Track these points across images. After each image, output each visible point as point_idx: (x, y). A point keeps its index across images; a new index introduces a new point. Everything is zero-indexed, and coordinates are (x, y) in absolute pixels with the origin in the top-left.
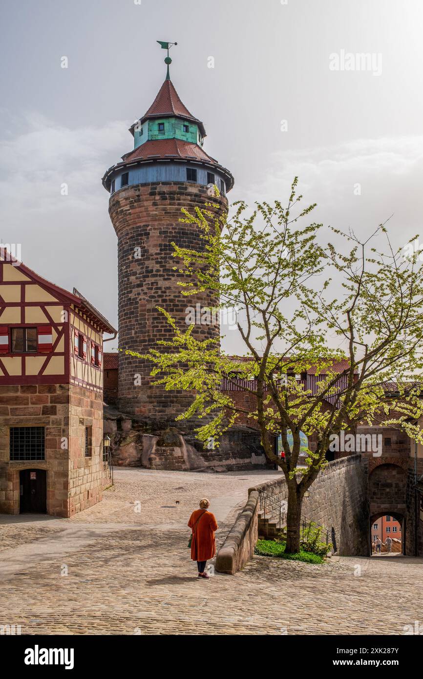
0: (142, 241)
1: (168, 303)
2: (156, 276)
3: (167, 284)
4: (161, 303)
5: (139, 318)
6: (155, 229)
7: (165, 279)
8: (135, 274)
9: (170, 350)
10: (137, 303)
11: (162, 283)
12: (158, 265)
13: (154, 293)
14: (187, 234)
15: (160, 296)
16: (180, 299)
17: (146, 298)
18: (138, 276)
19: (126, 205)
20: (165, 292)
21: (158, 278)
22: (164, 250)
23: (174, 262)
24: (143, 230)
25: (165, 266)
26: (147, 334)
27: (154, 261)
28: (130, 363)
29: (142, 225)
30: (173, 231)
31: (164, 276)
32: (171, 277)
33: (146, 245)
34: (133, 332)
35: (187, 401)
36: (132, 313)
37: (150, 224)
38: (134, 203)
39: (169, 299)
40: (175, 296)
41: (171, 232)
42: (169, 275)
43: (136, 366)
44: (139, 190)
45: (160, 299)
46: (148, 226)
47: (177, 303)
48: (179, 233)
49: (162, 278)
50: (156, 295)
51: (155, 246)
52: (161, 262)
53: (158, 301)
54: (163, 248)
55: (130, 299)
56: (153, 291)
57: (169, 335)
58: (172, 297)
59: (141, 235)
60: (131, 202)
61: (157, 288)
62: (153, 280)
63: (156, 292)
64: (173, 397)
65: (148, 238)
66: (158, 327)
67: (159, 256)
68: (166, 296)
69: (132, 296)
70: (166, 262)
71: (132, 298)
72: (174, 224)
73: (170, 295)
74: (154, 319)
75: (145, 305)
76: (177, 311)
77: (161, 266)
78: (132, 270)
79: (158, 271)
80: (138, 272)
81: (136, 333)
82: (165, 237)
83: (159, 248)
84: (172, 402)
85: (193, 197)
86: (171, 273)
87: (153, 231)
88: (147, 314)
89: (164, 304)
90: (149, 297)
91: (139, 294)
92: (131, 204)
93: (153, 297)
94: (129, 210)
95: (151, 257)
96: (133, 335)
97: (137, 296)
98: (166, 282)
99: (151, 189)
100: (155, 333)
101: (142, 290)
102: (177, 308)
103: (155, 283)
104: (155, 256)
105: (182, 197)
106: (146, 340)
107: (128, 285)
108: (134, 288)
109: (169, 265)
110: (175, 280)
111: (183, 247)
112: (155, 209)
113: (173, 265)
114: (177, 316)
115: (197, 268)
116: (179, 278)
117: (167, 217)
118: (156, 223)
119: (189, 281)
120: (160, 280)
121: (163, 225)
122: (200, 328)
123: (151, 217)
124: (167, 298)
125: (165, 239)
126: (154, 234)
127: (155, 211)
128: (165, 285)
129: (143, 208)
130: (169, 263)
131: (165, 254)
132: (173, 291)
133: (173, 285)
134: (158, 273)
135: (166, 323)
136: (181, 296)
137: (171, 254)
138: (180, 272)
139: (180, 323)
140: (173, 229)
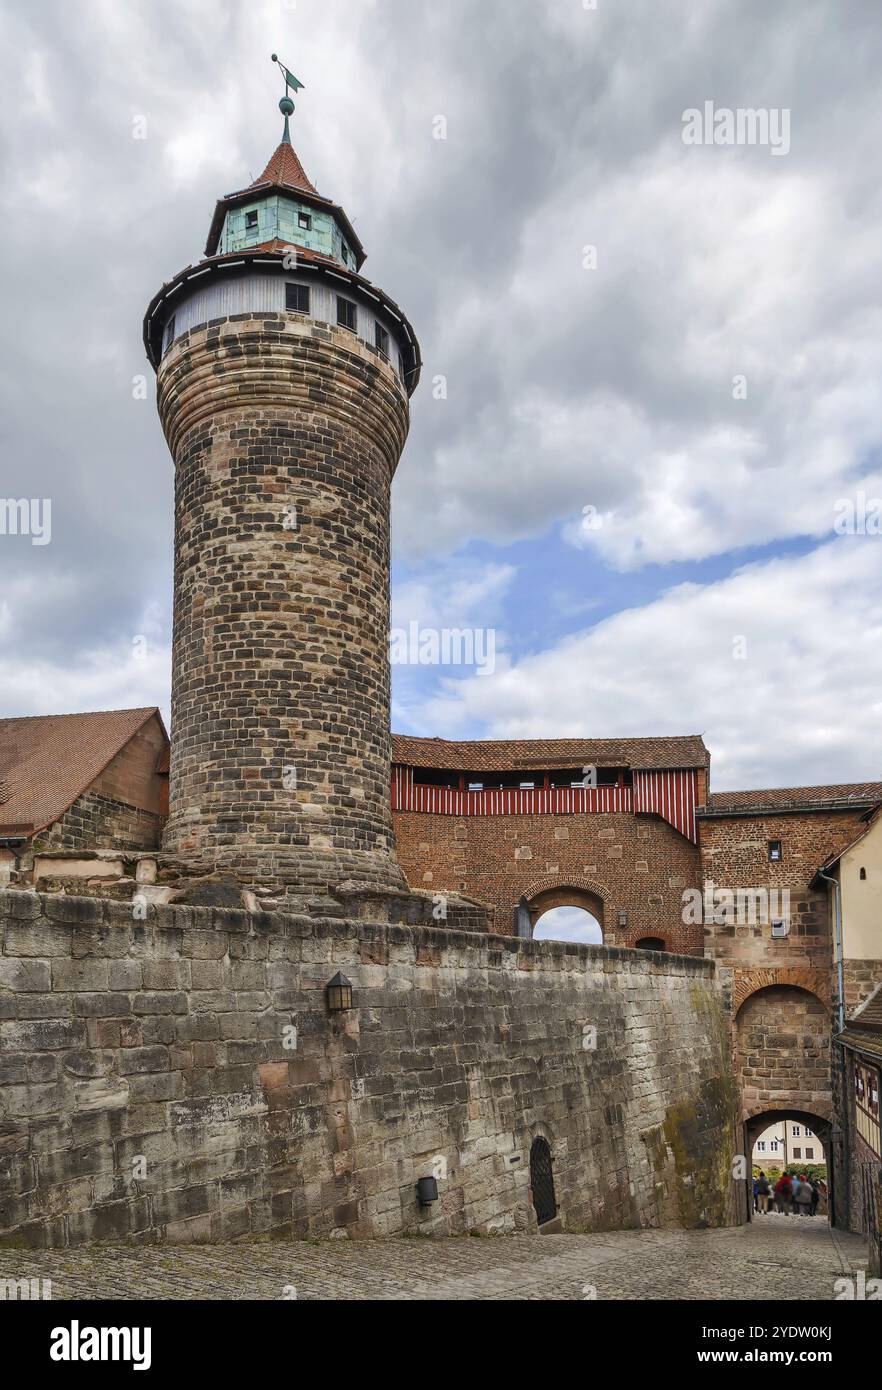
0: (200, 461)
1: (246, 591)
2: (222, 532)
3: (244, 547)
4: (232, 593)
6: (223, 428)
7: (240, 539)
11: (236, 548)
12: (227, 509)
13: (219, 571)
14: (291, 435)
15: (230, 578)
16: (272, 581)
17: (204, 585)
20: (240, 567)
21: (228, 537)
22: (240, 472)
23: (259, 497)
24: (203, 436)
25: (240, 509)
27: (219, 502)
29: (200, 426)
30: (260, 429)
31: (237, 530)
32: (252, 532)
33: (206, 468)
37: (214, 417)
39: (249, 582)
40: (262, 576)
41: (254, 432)
42: (249, 528)
44: (188, 342)
45: (230, 584)
46: (208, 425)
47: (265, 591)
48: (272, 433)
49: (234, 537)
50: (222, 576)
51: (222, 466)
52: (233, 502)
53: (226, 588)
54: (238, 467)
56: (216, 568)
57: (248, 665)
58: (254, 577)
59: (198, 448)
61: (225, 561)
62: (217, 542)
63: (223, 570)
65: (208, 450)
66: (224, 647)
67: (228, 489)
69: (183, 587)
70: (242, 500)
72: (262, 413)
73: (250, 574)
74: (219, 629)
75: (200, 603)
76: (265, 608)
77: (233, 511)
79: (227, 520)
82: (241, 444)
83: (229, 470)
85: (300, 346)
86: (252, 524)
87: (220, 433)
88: (205, 620)
89: (238, 594)
90: (211, 581)
91: (192, 580)
93: (215, 581)
94: (176, 397)
95: (214, 493)
98: (243, 545)
99: (209, 334)
100: (219, 663)
102: (266, 601)
103: (219, 548)
104: (222, 490)
105: (274, 347)
109: (250, 505)
110: (262, 539)
111: (280, 464)
112: (219, 381)
113: (258, 505)
114: (266, 619)
115: (314, 512)
116: (271, 534)
117: (245, 396)
118: (225, 415)
119: (295, 541)
120: (231, 541)
121: (240, 417)
122: (320, 649)
123: (215, 403)
124: (245, 581)
125: (242, 448)
126: (220, 440)
127: (221, 385)
128: (241, 551)
129: (197, 383)
130: (250, 502)
131: (242, 481)
132: (258, 563)
133: (257, 550)
134: (228, 527)
135: (242, 637)
136: (276, 575)
137: (254, 480)
138: (273, 521)
139: (272, 635)
140: (260, 424)
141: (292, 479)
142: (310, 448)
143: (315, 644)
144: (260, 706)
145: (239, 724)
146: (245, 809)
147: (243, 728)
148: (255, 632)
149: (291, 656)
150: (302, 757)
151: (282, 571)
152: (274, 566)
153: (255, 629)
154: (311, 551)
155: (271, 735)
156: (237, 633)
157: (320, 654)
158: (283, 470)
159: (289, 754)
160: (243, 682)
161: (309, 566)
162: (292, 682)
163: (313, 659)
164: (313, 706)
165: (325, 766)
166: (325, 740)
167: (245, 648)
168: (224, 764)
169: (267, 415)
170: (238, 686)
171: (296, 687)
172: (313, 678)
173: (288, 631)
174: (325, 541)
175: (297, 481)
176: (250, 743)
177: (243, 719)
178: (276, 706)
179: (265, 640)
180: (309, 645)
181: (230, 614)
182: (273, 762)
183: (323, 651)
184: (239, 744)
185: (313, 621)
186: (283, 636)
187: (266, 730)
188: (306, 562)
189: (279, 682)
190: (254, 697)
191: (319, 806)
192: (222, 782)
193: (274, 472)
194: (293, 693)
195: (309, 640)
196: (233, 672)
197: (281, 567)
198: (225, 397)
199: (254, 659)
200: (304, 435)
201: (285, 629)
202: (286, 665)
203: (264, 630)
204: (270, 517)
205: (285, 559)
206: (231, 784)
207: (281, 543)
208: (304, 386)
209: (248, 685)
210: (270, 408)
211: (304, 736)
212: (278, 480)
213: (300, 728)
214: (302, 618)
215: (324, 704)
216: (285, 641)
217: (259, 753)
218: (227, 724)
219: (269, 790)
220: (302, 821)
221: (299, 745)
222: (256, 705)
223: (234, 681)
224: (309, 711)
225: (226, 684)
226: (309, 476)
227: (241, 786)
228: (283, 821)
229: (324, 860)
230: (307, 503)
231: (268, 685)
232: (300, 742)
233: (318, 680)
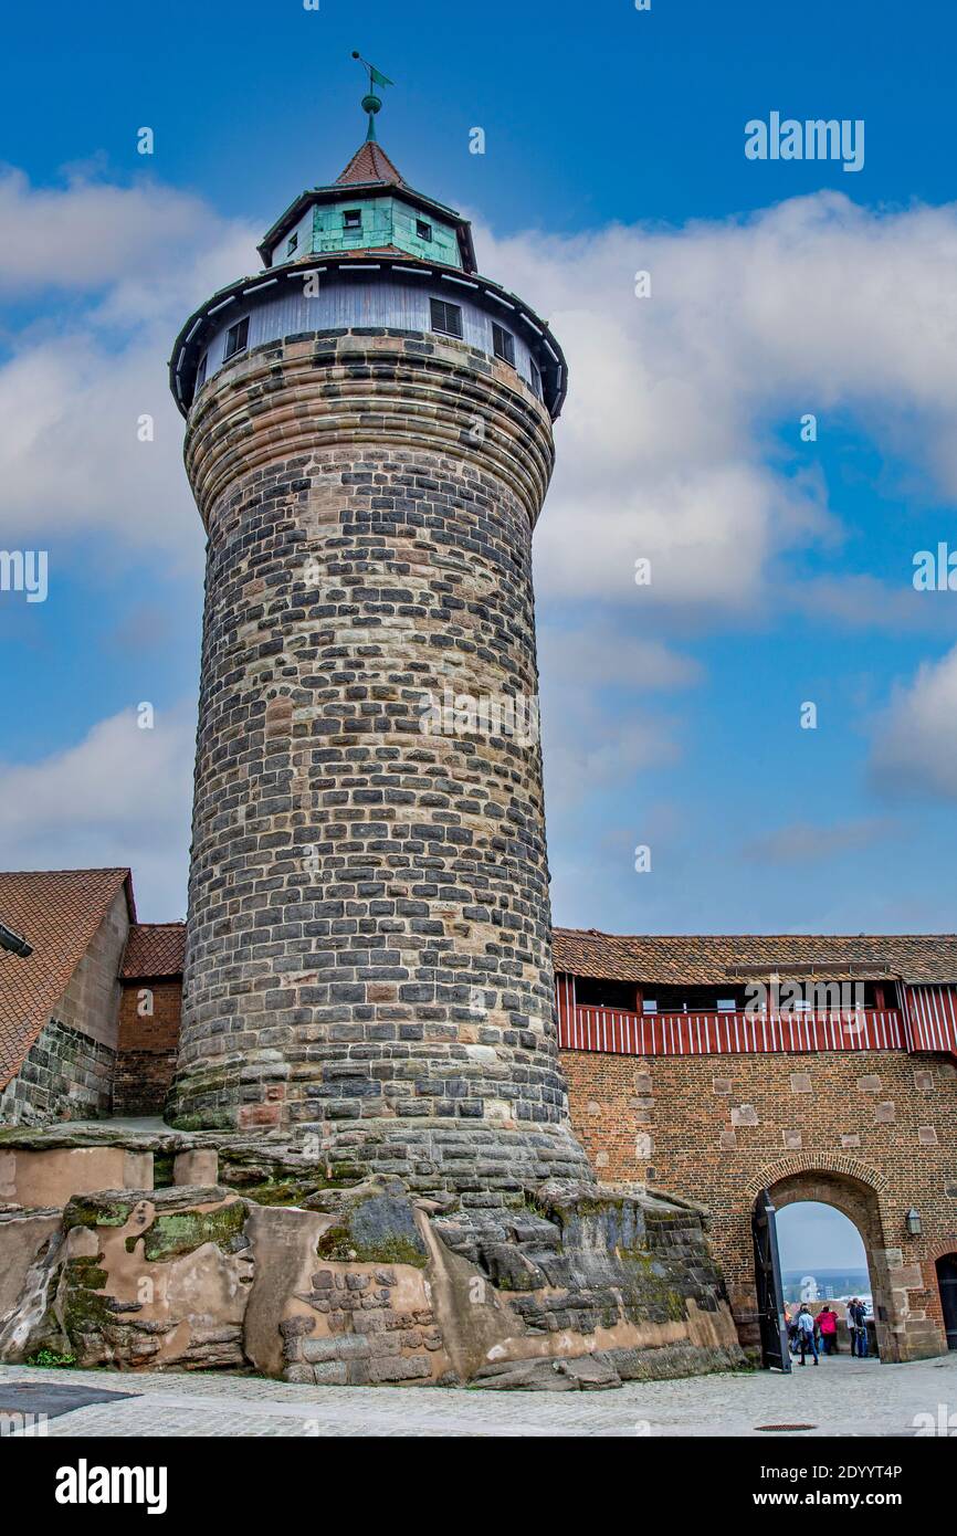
0: (285, 509)
1: (369, 701)
2: (328, 612)
3: (365, 636)
4: (344, 703)
5: (264, 760)
6: (328, 470)
7: (358, 624)
8: (255, 614)
9: (376, 869)
10: (260, 706)
11: (350, 636)
12: (337, 579)
13: (321, 668)
14: (433, 488)
15: (340, 680)
16: (413, 689)
17: (293, 687)
18: (266, 617)
19: (238, 406)
20: (360, 665)
21: (337, 620)
22: (358, 530)
23: (389, 567)
24: (288, 477)
25: (358, 581)
26: (289, 815)
27: (323, 568)
28: (226, 927)
29: (286, 462)
30: (388, 475)
31: (354, 611)
32: (378, 616)
33: (297, 520)
34: (242, 809)
35: (442, 1068)
36: (242, 744)
37: (312, 454)
38: (261, 395)
39: (374, 688)
40: (395, 679)
41: (380, 479)
42: (376, 609)
43: (247, 939)
44: (280, 354)
45: (342, 690)
46: (303, 462)
47: (401, 702)
48: (408, 482)
49: (347, 620)
51: (328, 518)
52: (345, 570)
53: (334, 695)
54: (354, 523)
55: (237, 698)
56: (316, 664)
57: (374, 814)
58: (383, 681)
59: (282, 491)
60: (255, 396)
61: (333, 654)
62: (318, 625)
63: (330, 667)
64: (387, 1055)
65: (304, 497)
66: (331, 784)
67: (339, 551)
68: (363, 677)
69: (244, 687)
70: (360, 569)
71: (242, 694)
72: (392, 454)
73: (376, 676)
75: (286, 714)
76: (401, 729)
77: (347, 583)
78: (247, 603)
79: (336, 595)
80: (266, 607)
81: (249, 815)
82: (360, 492)
83: (340, 527)
84: (383, 1073)
85: (451, 376)
86: (378, 603)
87: (321, 474)
88: (294, 740)
89: (357, 705)
90: (304, 682)
91: (267, 677)
92: (252, 399)
93: (316, 682)
94: (246, 420)
96: (242, 822)
97: (260, 685)
98: (364, 633)
99: (319, 346)
101: (281, 663)
102: (402, 718)
103: (322, 634)
104: (329, 549)
106: (288, 835)
107: (230, 653)
108: (249, 659)
109: (373, 578)
110: (394, 626)
111: (419, 524)
112: (329, 407)
113: (387, 578)
114: (403, 744)
115: (468, 594)
116: (409, 621)
117: (368, 431)
118: (332, 452)
119: (443, 633)
120: (343, 625)
121: (354, 457)
122: (483, 795)
123: (318, 434)
124: (368, 686)
125: (363, 497)
126: (324, 484)
127: (331, 412)
128: (360, 641)
129: (292, 406)
130: (374, 572)
131: (361, 542)
132: (389, 660)
133: (387, 642)
134: (337, 605)
135: (363, 770)
136: (416, 680)
137: (381, 543)
138: (411, 602)
139: (413, 770)
140: (387, 468)
141: (438, 546)
142: (459, 506)
143: (477, 787)
144: (395, 883)
145: (360, 910)
146: (376, 1055)
147: (367, 917)
148: (385, 764)
149: (442, 803)
150: (465, 966)
151: (424, 675)
152: (414, 667)
153: (386, 759)
154: (466, 648)
155: (415, 930)
156: (355, 765)
157: (483, 803)
158: (424, 534)
159: (444, 962)
160: (366, 842)
161: (463, 670)
162: (446, 844)
163: (473, 809)
164: (477, 884)
165: (498, 982)
166: (494, 939)
167: (370, 787)
168: (334, 976)
169: (401, 458)
170: (357, 848)
171: (451, 852)
172: (475, 839)
173: (438, 765)
174: (484, 637)
175: (442, 551)
176: (380, 942)
177: (367, 902)
178: (422, 882)
179: (402, 777)
180: (468, 787)
181: (342, 734)
182: (420, 975)
183: (487, 798)
184: (359, 943)
185: (472, 752)
186: (431, 772)
187: (407, 921)
188: (457, 664)
189: (426, 844)
190: (385, 867)
191: (490, 1049)
192: (327, 1008)
193: (411, 534)
194: (449, 861)
195: (467, 779)
196: (348, 825)
197: (425, 668)
198: (336, 428)
199: (385, 806)
200: (451, 489)
201: (433, 761)
202: (436, 817)
203: (401, 762)
204: (405, 596)
205: (430, 658)
206: (347, 1012)
207: (423, 633)
208: (453, 425)
209: (374, 847)
210: (404, 450)
211: (466, 932)
212: (418, 546)
213: (459, 919)
214: (457, 747)
215: (492, 881)
216: (434, 780)
217: (395, 958)
218: (339, 909)
219: (414, 1022)
220: (472, 1075)
221: (460, 946)
222: (389, 879)
223: (348, 839)
224: (471, 890)
225: (335, 843)
226: (459, 544)
227: (363, 1015)
228: (441, 1075)
229: (510, 1143)
230: (457, 580)
231: (408, 849)
232: (459, 941)
233: (481, 843)
